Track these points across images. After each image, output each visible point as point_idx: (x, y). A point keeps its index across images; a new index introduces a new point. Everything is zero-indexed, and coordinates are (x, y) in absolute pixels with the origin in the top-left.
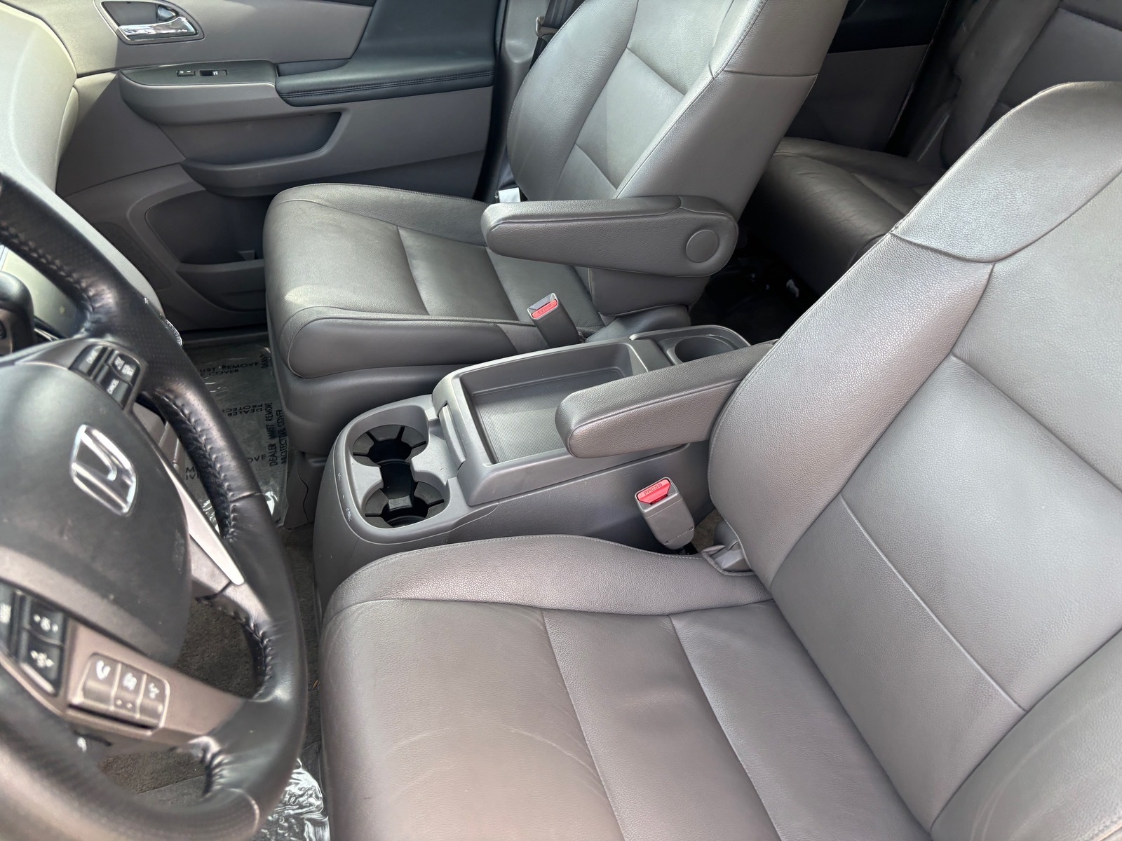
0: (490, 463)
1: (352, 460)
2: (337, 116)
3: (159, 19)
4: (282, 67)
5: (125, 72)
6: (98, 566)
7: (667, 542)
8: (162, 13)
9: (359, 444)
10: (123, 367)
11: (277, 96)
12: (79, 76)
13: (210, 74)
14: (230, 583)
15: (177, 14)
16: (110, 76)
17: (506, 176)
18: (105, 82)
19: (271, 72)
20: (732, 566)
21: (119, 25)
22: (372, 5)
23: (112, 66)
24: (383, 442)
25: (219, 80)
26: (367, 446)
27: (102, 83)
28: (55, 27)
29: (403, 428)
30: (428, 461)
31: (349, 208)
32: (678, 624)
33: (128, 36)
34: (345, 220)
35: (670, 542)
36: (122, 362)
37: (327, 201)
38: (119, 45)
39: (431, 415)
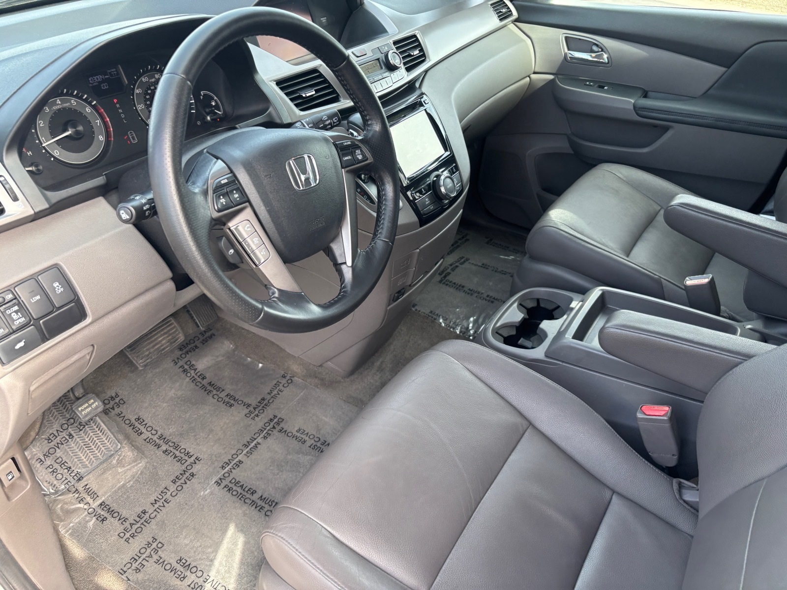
0: (571, 337)
1: (516, 305)
2: (666, 129)
3: (592, 51)
4: (650, 94)
5: (559, 76)
6: (271, 196)
7: (652, 453)
8: (595, 48)
9: (528, 301)
10: (358, 155)
11: (632, 107)
12: (535, 73)
13: (603, 87)
14: (345, 263)
15: (602, 50)
16: (551, 77)
17: (770, 206)
18: (547, 80)
19: (640, 93)
20: (692, 502)
21: (569, 49)
22: (729, 67)
23: (554, 72)
24: (542, 308)
25: (607, 92)
26: (531, 304)
27: (545, 80)
28: (535, 45)
29: (558, 307)
30: (549, 327)
31: (636, 186)
32: (615, 499)
33: (570, 57)
34: (625, 189)
35: (654, 455)
36: (360, 153)
37: (625, 177)
38: (563, 61)
39: (573, 305)
